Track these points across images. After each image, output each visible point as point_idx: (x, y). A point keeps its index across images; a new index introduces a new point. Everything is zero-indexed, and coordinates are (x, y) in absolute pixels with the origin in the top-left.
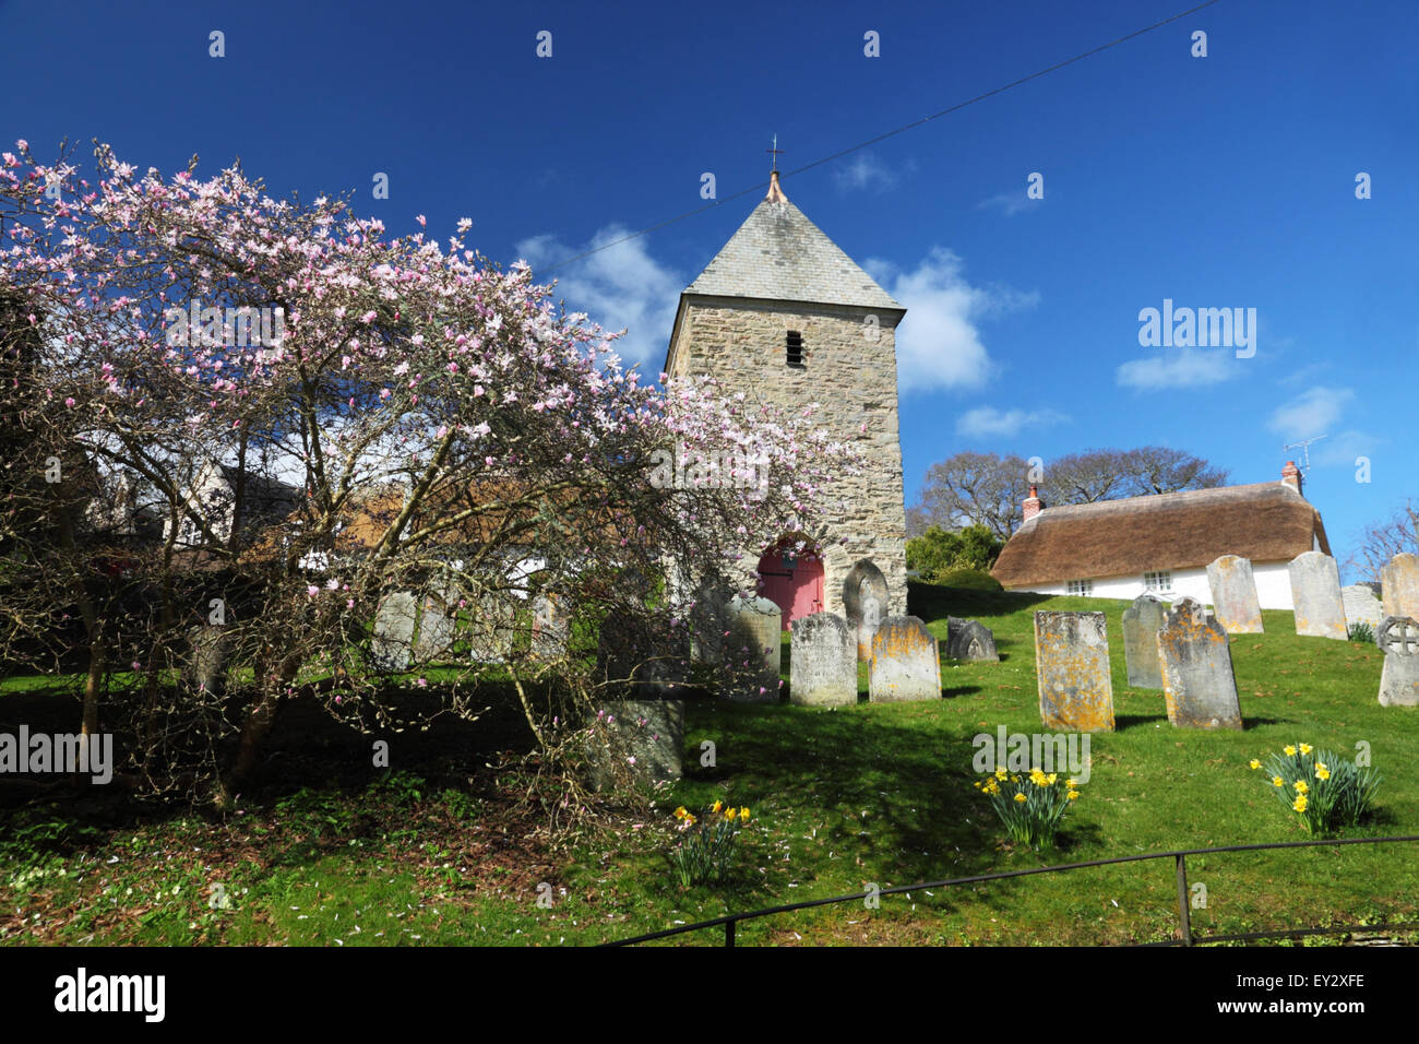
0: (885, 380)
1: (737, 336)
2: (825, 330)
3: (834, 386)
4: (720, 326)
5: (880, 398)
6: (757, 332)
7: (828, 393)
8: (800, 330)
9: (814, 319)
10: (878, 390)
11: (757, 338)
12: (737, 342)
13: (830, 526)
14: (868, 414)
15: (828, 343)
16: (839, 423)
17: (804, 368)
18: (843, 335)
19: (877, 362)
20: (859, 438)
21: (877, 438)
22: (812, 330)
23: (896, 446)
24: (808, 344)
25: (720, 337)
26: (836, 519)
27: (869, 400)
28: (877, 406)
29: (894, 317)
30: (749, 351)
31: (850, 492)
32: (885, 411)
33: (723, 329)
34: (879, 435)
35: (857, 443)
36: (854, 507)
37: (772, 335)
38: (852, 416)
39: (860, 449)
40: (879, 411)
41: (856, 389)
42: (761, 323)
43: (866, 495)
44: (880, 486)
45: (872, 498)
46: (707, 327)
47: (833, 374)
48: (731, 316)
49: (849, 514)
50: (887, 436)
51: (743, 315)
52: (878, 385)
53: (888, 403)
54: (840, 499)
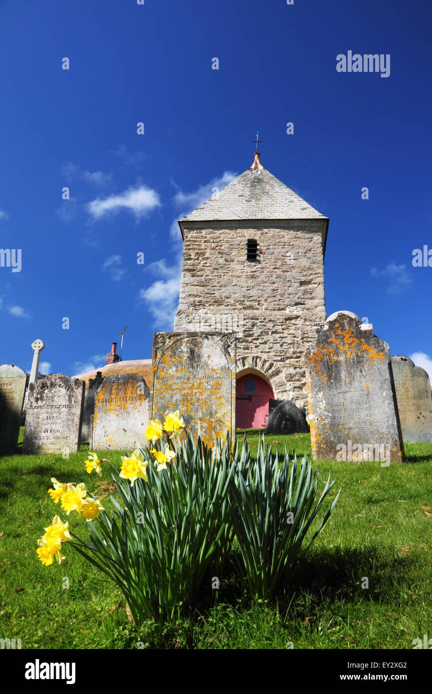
0: (315, 266)
1: (213, 245)
2: (273, 237)
3: (279, 272)
4: (203, 240)
5: (311, 277)
6: (227, 242)
7: (274, 276)
8: (256, 238)
9: (266, 230)
10: (310, 272)
11: (227, 245)
12: (214, 249)
13: (275, 363)
14: (303, 288)
15: (275, 244)
16: (282, 295)
17: (259, 262)
18: (286, 239)
19: (309, 255)
20: (296, 304)
21: (309, 303)
22: (264, 238)
23: (323, 308)
24: (261, 246)
25: (203, 247)
26: (279, 358)
27: (303, 279)
28: (309, 282)
29: (321, 224)
30: (222, 253)
31: (289, 340)
32: (315, 286)
33: (205, 241)
34: (310, 301)
35: (295, 307)
36: (291, 350)
37: (237, 243)
38: (291, 290)
39: (297, 311)
40: (310, 286)
41: (294, 273)
42: (230, 236)
43: (300, 342)
44: (310, 335)
45: (305, 344)
46: (195, 241)
47: (279, 264)
48: (211, 233)
49: (288, 355)
50: (316, 302)
51: (218, 232)
52: (309, 269)
53: (317, 280)
54: (281, 346)
